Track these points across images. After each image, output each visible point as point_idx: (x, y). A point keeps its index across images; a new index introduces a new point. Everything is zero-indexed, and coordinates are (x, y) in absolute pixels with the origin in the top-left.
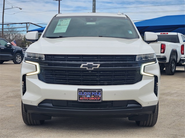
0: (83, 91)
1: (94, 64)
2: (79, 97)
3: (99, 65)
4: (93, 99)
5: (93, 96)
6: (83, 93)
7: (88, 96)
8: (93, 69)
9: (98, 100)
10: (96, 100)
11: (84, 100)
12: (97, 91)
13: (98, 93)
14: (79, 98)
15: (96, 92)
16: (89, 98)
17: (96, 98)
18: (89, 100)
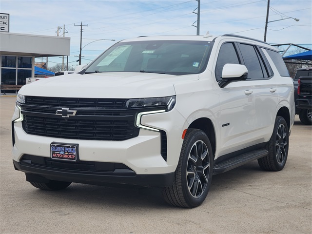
0: (56, 145)
1: (69, 110)
2: (53, 153)
3: (75, 112)
4: (67, 156)
5: (66, 153)
6: (56, 148)
7: (62, 153)
8: (68, 116)
9: (72, 159)
10: (70, 159)
11: (57, 157)
12: (71, 146)
13: (72, 150)
14: (52, 155)
15: (69, 147)
16: (62, 155)
17: (70, 156)
18: (62, 158)
